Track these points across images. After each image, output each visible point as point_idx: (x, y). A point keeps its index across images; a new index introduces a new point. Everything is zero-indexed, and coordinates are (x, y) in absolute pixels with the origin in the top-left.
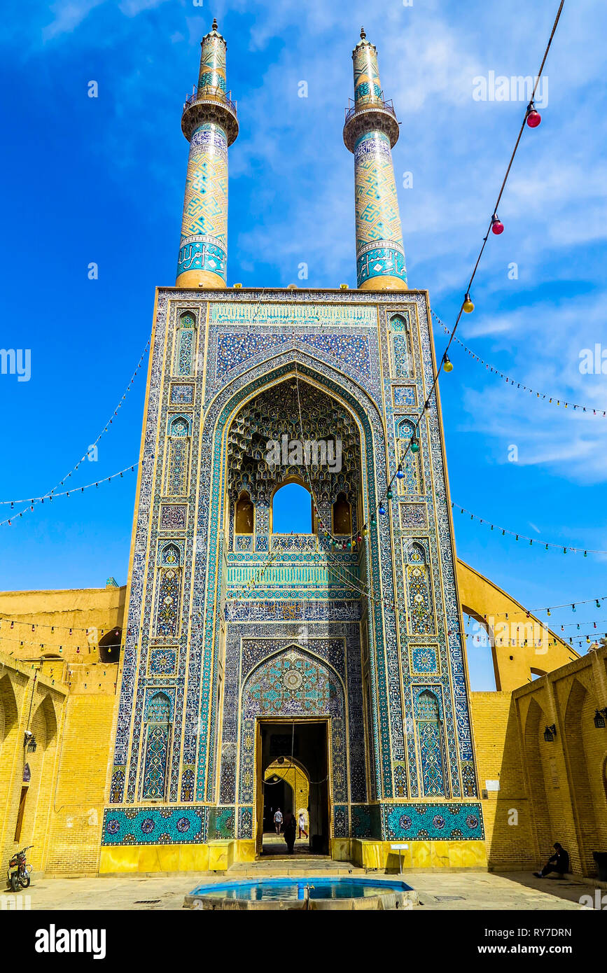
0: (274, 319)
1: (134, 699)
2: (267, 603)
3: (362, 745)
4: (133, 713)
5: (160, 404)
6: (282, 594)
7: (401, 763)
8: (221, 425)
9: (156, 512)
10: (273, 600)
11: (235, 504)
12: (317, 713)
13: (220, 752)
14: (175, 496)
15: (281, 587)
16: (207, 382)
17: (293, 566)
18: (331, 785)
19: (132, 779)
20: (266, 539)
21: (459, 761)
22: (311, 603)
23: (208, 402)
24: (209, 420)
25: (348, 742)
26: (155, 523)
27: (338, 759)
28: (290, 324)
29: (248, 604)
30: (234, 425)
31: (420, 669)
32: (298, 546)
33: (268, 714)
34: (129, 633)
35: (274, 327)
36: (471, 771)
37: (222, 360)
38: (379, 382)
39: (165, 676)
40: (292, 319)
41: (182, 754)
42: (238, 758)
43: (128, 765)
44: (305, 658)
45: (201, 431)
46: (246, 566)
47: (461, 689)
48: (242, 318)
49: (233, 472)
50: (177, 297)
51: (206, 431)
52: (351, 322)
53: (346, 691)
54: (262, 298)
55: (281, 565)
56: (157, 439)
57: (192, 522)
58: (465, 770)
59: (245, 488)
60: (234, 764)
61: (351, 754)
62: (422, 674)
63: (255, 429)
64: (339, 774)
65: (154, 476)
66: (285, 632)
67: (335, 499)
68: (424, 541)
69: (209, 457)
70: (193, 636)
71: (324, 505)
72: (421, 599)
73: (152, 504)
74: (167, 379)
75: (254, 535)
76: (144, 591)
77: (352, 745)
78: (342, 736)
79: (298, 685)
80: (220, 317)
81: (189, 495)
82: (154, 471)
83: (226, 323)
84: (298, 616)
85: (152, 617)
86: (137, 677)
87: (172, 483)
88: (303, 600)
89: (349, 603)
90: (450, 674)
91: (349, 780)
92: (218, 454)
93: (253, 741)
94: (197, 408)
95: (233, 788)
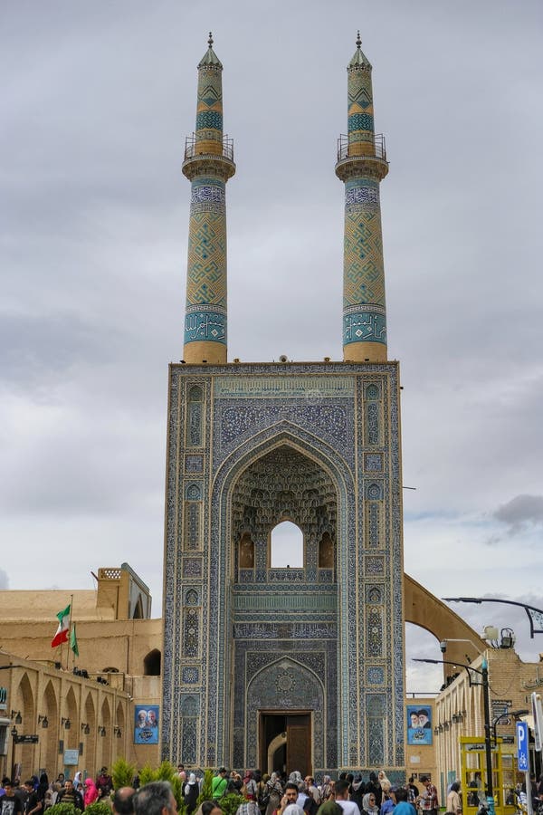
0: (267, 392)
1: (172, 701)
2: (265, 625)
3: (336, 730)
4: (172, 710)
5: (177, 474)
6: (277, 618)
7: (354, 745)
8: (226, 489)
9: (179, 564)
10: (270, 622)
11: (239, 543)
12: (303, 707)
13: (232, 733)
14: (193, 550)
15: (276, 611)
16: (214, 452)
17: (286, 594)
18: (313, 757)
19: (175, 752)
20: (265, 572)
21: (394, 744)
22: (299, 625)
23: (214, 471)
24: (216, 487)
25: (325, 728)
26: (178, 573)
27: (318, 740)
28: (281, 397)
29: (250, 625)
30: (237, 487)
31: (372, 682)
32: (290, 578)
33: (267, 707)
34: (166, 655)
35: (267, 400)
36: (400, 750)
37: (226, 433)
38: (354, 450)
39: (193, 686)
40: (283, 391)
41: (206, 737)
42: (245, 738)
43: (171, 743)
44: (295, 666)
45: (210, 496)
46: (248, 594)
47: (400, 696)
48: (241, 391)
49: (236, 522)
50: (186, 373)
51: (214, 495)
52: (332, 393)
53: (325, 692)
54: (258, 372)
55: (277, 594)
56: (176, 504)
57: (206, 572)
58: (398, 750)
59: (247, 530)
60: (243, 742)
61: (328, 736)
62: (373, 686)
63: (254, 486)
64: (318, 750)
65: (176, 535)
66: (279, 647)
67: (321, 539)
68: (381, 587)
69: (217, 518)
70: (210, 658)
71: (312, 543)
72: (377, 631)
73: (176, 558)
74: (181, 450)
75: (255, 569)
76: (174, 625)
77: (328, 730)
78: (322, 724)
79: (290, 687)
80: (223, 390)
81: (203, 550)
82: (176, 531)
83: (228, 397)
84: (289, 635)
85: (180, 643)
86: (173, 686)
87: (190, 540)
88: (293, 622)
89: (329, 625)
90: (393, 686)
91: (325, 754)
92: (224, 514)
93: (256, 727)
94: (207, 477)
95: (242, 758)
